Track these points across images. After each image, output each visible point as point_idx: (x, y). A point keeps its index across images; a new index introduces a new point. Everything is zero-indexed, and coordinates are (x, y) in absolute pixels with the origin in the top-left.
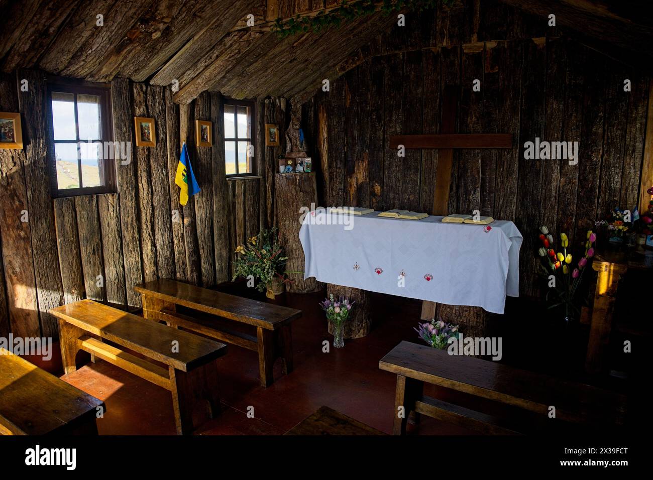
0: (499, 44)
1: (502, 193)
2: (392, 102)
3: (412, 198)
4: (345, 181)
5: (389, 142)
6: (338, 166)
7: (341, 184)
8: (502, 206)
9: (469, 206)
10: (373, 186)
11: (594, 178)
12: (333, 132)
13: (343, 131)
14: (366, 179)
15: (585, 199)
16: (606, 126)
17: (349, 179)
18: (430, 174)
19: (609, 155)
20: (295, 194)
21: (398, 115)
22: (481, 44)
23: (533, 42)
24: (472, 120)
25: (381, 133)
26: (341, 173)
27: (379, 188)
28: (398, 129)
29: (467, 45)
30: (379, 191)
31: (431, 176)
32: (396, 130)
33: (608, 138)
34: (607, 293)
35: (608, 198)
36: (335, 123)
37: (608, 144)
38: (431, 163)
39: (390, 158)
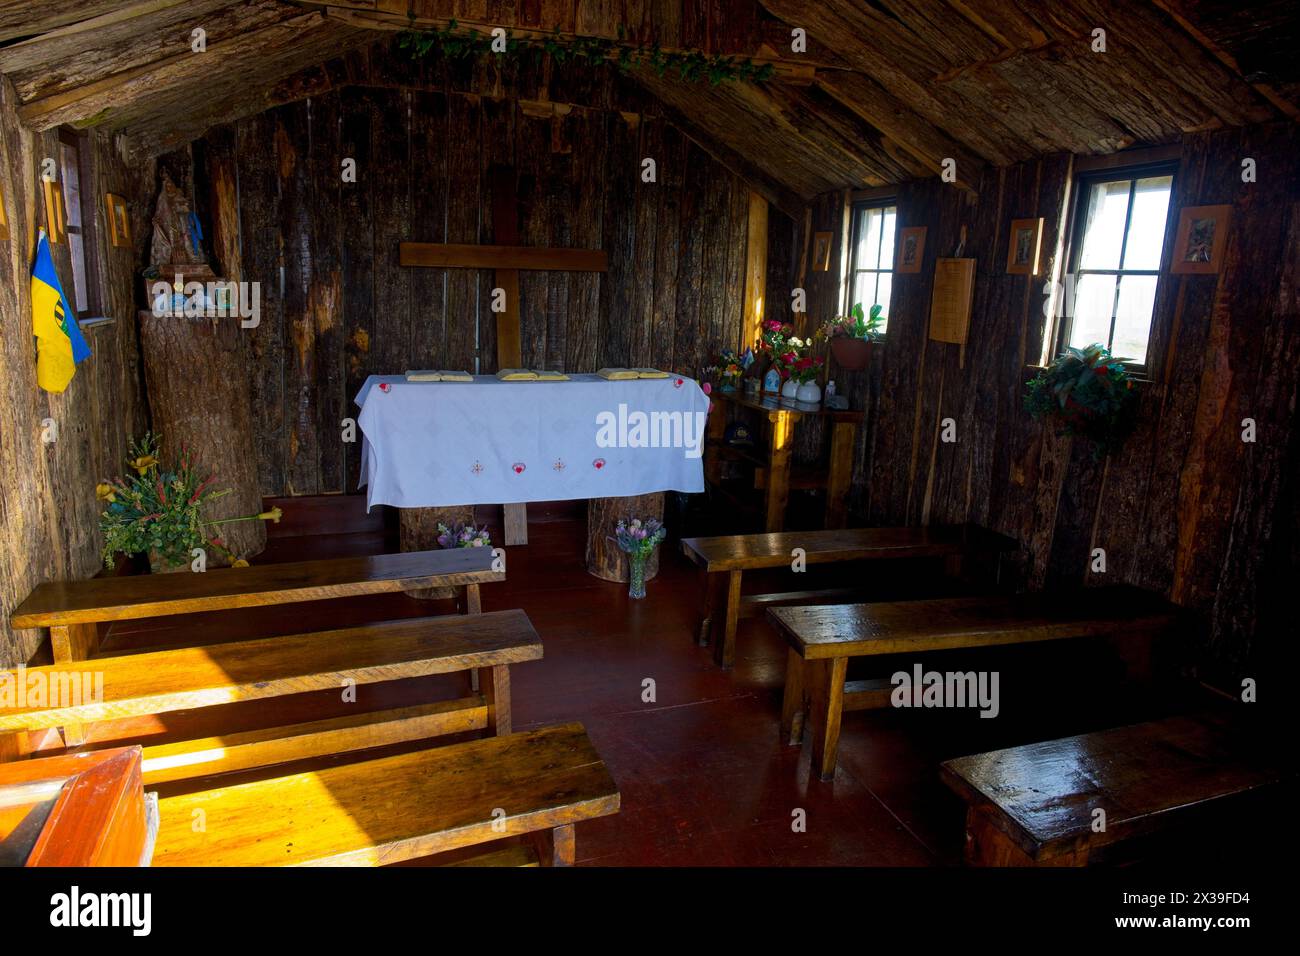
0: (574, 109)
1: (579, 338)
2: (390, 181)
3: (433, 352)
4: (287, 327)
5: (385, 254)
6: (269, 296)
7: (276, 332)
8: (580, 354)
9: (532, 359)
10: (353, 334)
11: (694, 312)
12: (254, 226)
13: (275, 226)
14: (338, 322)
15: (685, 340)
16: (706, 244)
17: (295, 323)
18: (465, 311)
19: (709, 283)
20: (212, 356)
21: (403, 206)
22: (549, 105)
23: (621, 117)
24: (536, 226)
25: (370, 235)
26: (274, 309)
27: (366, 337)
28: (404, 231)
29: (530, 102)
30: (366, 344)
31: (467, 314)
32: (400, 232)
33: (708, 262)
34: (784, 447)
35: (711, 338)
36: (257, 208)
37: (708, 268)
38: (467, 292)
39: (390, 282)
